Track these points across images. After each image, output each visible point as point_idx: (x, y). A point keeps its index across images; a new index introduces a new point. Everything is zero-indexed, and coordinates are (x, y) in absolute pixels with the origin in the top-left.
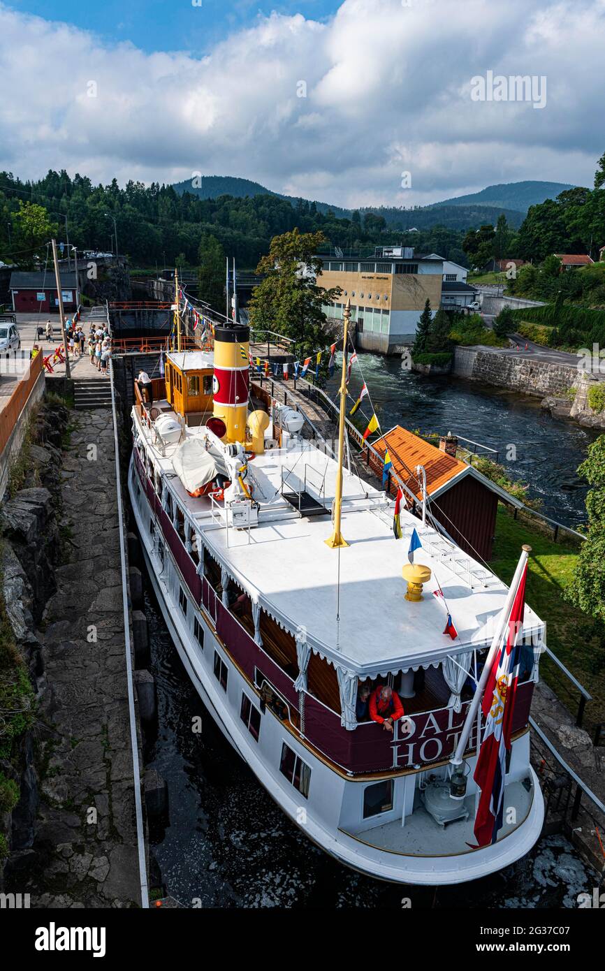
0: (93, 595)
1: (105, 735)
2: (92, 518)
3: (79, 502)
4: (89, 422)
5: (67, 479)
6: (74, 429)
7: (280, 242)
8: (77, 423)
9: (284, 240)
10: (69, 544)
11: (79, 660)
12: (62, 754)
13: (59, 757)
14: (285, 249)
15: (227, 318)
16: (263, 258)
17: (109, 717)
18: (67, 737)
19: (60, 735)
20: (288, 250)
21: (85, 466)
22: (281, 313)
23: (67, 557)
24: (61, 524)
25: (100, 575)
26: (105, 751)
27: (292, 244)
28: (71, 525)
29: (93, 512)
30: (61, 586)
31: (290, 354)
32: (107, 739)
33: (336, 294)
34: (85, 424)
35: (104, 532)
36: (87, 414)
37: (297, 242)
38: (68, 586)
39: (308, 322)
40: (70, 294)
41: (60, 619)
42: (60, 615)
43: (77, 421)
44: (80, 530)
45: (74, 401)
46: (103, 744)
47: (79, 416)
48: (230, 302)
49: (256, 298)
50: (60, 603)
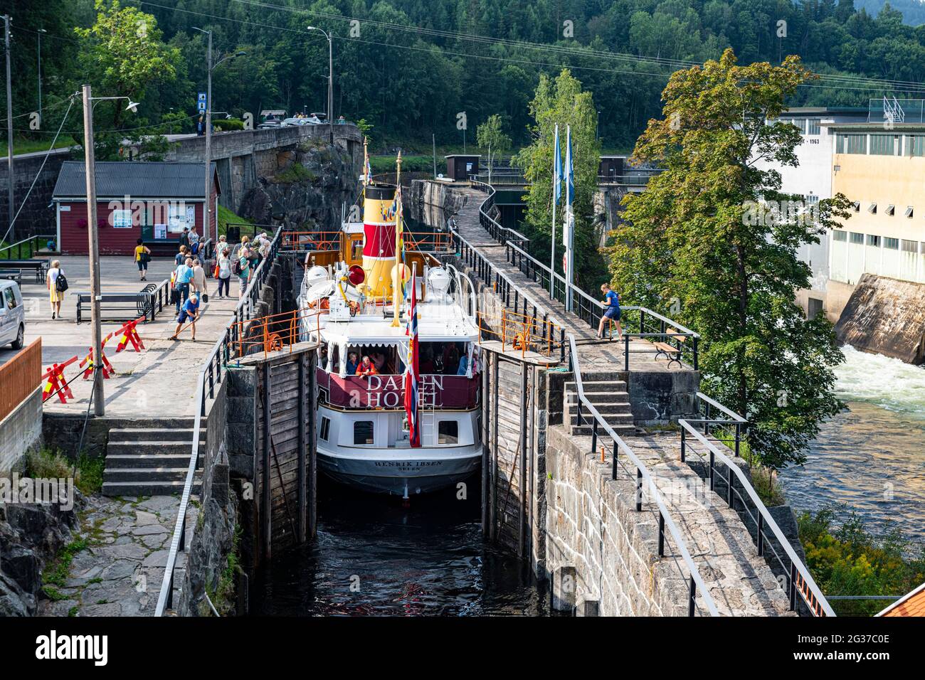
4: (124, 529)
6: (86, 546)
7: (687, 84)
8: (96, 531)
9: (699, 82)
15: (551, 271)
16: (650, 123)
20: (707, 103)
22: (687, 260)
27: (718, 88)
31: (687, 367)
33: (836, 214)
34: (115, 534)
36: (127, 508)
37: (730, 84)
39: (758, 285)
40: (188, 212)
43: (98, 524)
45: (102, 475)
47: (107, 513)
48: (560, 231)
49: (631, 224)
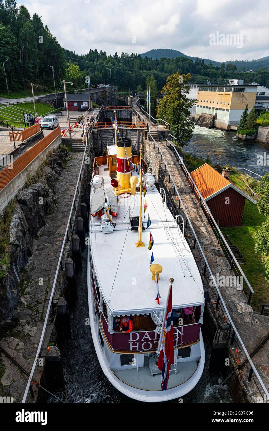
0: (59, 227)
1: (49, 282)
2: (66, 197)
3: (63, 190)
4: (75, 157)
5: (61, 180)
6: (69, 160)
7: (171, 79)
8: (71, 158)
9: (173, 78)
10: (55, 206)
11: (47, 252)
12: (31, 287)
13: (30, 288)
14: (173, 82)
15: (147, 113)
16: (164, 86)
17: (52, 275)
18: (35, 281)
19: (32, 280)
20: (174, 82)
21: (70, 175)
22: (169, 111)
23: (53, 211)
24: (54, 198)
25: (64, 219)
26: (47, 288)
27: (176, 79)
28: (58, 199)
29: (67, 194)
30: (48, 223)
31: (168, 130)
32: (49, 283)
33: (195, 102)
35: (70, 202)
36: (76, 154)
38: (51, 223)
39: (181, 115)
40: (87, 103)
41: (44, 235)
42: (44, 234)
43: (71, 156)
44: (61, 201)
45: (72, 148)
46: (47, 285)
47: (73, 155)
48: (148, 106)
49: (160, 104)
50: (46, 229)
